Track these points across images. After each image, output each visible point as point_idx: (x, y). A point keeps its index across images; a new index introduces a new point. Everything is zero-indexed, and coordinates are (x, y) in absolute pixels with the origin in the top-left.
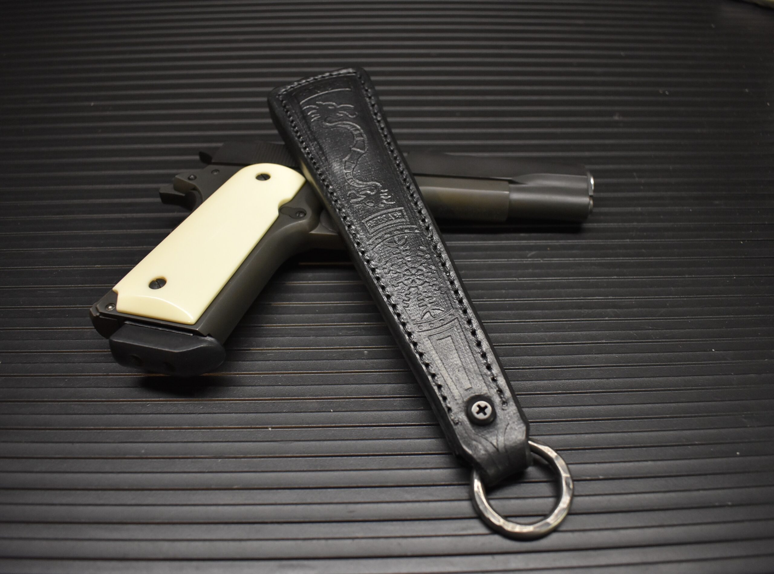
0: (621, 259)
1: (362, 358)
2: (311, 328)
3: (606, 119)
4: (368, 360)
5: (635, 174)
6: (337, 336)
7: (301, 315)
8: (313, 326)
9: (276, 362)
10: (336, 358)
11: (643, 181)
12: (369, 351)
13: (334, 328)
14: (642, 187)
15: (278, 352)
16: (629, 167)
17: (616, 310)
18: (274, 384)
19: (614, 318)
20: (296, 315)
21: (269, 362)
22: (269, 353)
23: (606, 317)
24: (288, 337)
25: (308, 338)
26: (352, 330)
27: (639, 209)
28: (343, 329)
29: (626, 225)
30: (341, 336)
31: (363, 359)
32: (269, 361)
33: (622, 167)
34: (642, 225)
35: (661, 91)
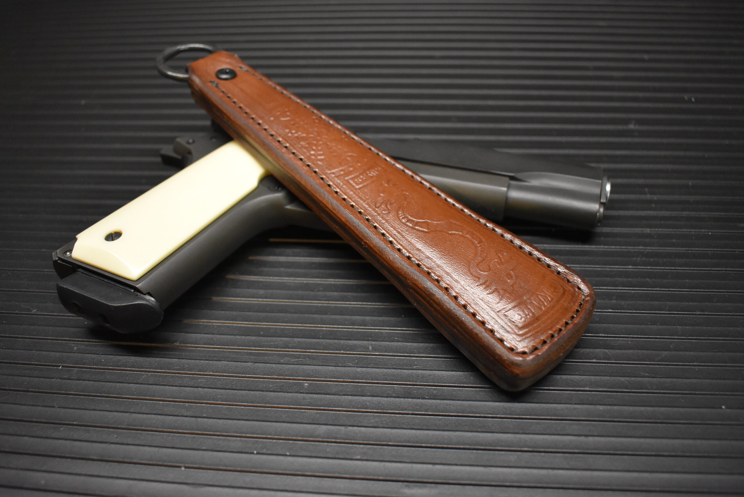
0: (620, 289)
1: (301, 391)
2: (251, 353)
3: (620, 127)
4: (307, 395)
5: (646, 190)
6: (277, 364)
7: (243, 337)
8: (254, 350)
9: (206, 389)
10: (271, 389)
11: (655, 197)
12: (310, 384)
13: (276, 354)
14: (653, 205)
15: (211, 378)
16: (641, 181)
17: (606, 350)
18: (199, 415)
19: (603, 360)
20: (238, 337)
21: (198, 389)
22: (200, 378)
23: (593, 359)
24: (224, 362)
25: (246, 364)
26: (296, 358)
27: (648, 230)
28: (286, 355)
29: (631, 248)
30: (282, 364)
31: (301, 393)
32: (198, 387)
33: (632, 181)
34: (649, 249)
35: (686, 98)
